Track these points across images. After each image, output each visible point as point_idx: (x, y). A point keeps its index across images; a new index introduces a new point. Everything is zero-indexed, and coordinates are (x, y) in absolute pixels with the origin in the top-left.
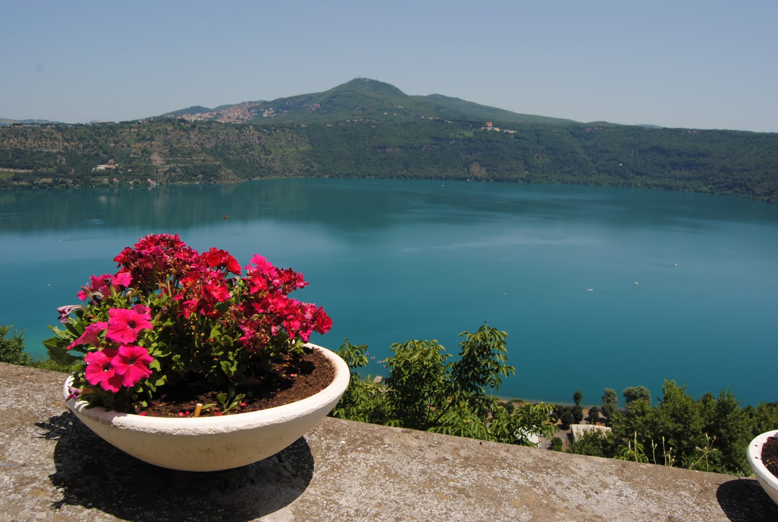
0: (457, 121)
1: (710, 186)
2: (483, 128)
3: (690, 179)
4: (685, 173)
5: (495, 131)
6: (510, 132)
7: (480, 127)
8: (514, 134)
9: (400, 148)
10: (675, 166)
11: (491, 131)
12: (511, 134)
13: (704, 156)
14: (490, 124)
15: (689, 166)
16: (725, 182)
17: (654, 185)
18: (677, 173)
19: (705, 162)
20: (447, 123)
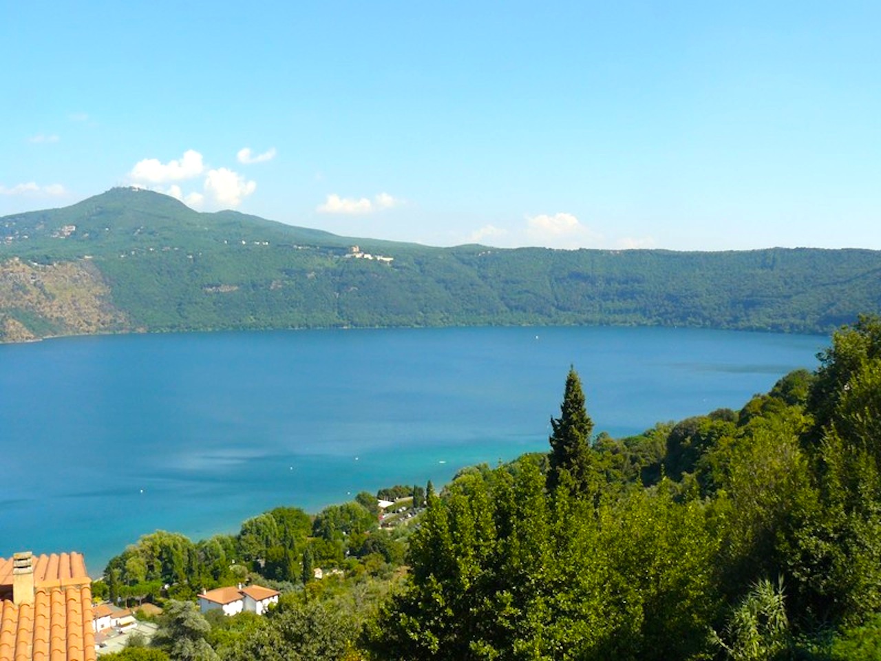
0: (311, 246)
1: (654, 319)
2: (348, 256)
3: (628, 311)
4: (620, 304)
5: (367, 259)
6: (385, 259)
7: (345, 255)
8: (391, 262)
9: (238, 286)
10: (605, 296)
11: (360, 259)
12: (387, 262)
13: (638, 281)
14: (355, 250)
15: (622, 295)
16: (673, 312)
17: (587, 321)
18: (609, 304)
19: (641, 289)
20: (297, 249)
